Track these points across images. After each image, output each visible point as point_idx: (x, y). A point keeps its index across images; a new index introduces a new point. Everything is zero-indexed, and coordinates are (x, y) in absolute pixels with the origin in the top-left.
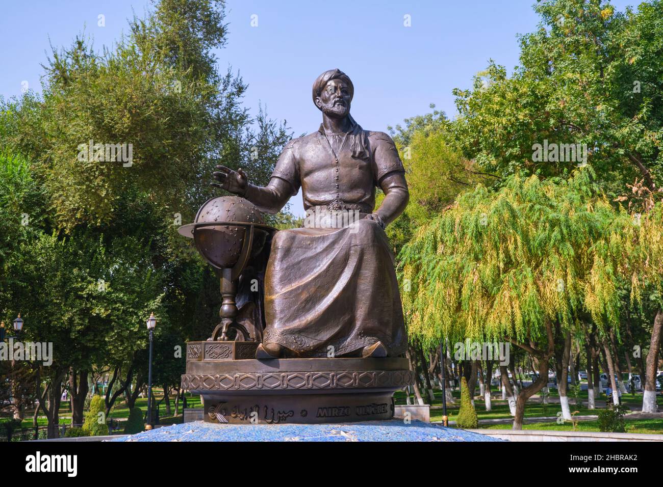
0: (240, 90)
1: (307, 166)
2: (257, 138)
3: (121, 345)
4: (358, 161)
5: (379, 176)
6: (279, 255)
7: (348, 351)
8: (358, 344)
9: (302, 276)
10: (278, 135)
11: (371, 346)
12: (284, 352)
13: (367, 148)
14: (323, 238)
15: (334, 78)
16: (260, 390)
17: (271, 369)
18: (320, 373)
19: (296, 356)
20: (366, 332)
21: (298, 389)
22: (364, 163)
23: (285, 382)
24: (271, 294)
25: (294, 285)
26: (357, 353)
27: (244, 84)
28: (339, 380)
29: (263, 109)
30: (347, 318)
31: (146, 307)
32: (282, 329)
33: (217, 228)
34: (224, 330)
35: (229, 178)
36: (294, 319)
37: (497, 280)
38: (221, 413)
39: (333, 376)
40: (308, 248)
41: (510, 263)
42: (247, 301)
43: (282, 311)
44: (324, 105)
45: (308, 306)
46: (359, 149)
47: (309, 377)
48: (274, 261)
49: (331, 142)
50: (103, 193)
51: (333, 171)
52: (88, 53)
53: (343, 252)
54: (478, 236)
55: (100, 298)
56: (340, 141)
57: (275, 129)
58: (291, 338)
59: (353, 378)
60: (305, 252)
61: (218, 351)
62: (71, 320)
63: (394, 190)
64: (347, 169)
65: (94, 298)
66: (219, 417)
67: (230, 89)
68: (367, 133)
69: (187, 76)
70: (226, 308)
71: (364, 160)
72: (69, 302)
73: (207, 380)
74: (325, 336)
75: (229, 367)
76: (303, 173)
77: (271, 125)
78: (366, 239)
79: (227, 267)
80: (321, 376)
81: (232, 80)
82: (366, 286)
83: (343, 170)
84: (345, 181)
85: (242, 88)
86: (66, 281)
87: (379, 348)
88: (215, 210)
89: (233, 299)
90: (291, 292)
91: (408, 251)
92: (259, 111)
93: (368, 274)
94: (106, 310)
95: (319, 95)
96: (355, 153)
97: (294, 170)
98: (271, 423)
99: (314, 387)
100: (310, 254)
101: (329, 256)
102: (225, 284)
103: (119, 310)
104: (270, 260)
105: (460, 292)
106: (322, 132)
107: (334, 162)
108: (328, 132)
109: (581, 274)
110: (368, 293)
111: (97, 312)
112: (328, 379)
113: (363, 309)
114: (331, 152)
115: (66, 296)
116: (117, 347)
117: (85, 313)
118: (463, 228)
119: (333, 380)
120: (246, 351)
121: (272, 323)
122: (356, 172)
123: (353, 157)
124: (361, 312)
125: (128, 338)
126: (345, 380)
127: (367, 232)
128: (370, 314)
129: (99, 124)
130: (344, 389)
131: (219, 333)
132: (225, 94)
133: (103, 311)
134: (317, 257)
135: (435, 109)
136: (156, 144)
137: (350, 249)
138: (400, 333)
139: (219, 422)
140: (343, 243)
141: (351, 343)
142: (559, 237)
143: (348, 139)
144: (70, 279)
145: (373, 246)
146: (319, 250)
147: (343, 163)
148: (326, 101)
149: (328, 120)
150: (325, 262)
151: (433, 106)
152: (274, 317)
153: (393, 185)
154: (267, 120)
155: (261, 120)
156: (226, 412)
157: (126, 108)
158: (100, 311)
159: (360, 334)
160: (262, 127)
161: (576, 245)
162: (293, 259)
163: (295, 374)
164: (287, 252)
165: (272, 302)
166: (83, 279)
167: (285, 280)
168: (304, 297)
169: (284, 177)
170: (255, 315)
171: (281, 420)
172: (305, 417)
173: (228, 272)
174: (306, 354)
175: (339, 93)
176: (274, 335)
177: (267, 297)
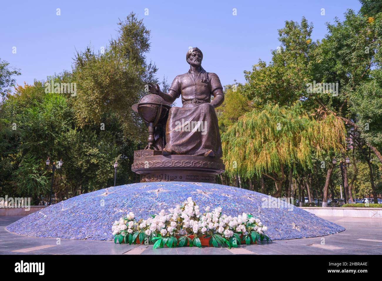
0: (155, 70)
1: (184, 85)
3: (102, 176)
4: (204, 83)
5: (212, 90)
6: (172, 116)
7: (199, 154)
8: (203, 151)
11: (208, 152)
12: (173, 153)
13: (208, 78)
14: (190, 110)
15: (195, 51)
16: (163, 167)
17: (168, 159)
18: (188, 161)
19: (178, 154)
20: (206, 147)
21: (179, 167)
22: (206, 85)
23: (174, 164)
24: (168, 131)
26: (202, 155)
27: (157, 68)
28: (195, 164)
29: (166, 79)
30: (198, 141)
31: (114, 160)
32: (173, 144)
33: (148, 105)
34: (149, 146)
35: (152, 87)
36: (178, 141)
37: (261, 146)
38: (148, 178)
39: (193, 162)
40: (184, 113)
41: (266, 140)
42: (158, 137)
43: (173, 138)
44: (191, 61)
45: (183, 136)
46: (204, 79)
47: (183, 162)
48: (170, 119)
49: (193, 76)
50: (97, 111)
51: (194, 87)
52: (92, 54)
53: (198, 115)
54: (253, 128)
55: (94, 156)
56: (197, 75)
58: (176, 148)
59: (201, 164)
60: (182, 115)
61: (147, 154)
62: (82, 165)
63: (218, 95)
64: (200, 86)
65: (92, 156)
66: (146, 179)
67: (151, 70)
68: (208, 73)
69: (133, 63)
70: (150, 138)
71: (207, 83)
72: (81, 157)
74: (190, 148)
75: (152, 159)
76: (182, 88)
77: (168, 85)
78: (207, 110)
79: (151, 122)
80: (188, 162)
81: (152, 66)
83: (198, 87)
84: (199, 91)
86: (80, 148)
87: (211, 153)
88: (147, 99)
89: (153, 135)
91: (224, 137)
92: (163, 79)
94: (97, 161)
95: (189, 58)
96: (203, 80)
97: (178, 87)
98: (168, 181)
99: (185, 166)
100: (184, 116)
101: (192, 117)
102: (150, 129)
103: (102, 161)
104: (168, 118)
105: (245, 151)
106: (190, 72)
107: (195, 84)
108: (192, 72)
109: (296, 145)
111: (93, 161)
112: (190, 163)
113: (205, 138)
114: (193, 80)
115: (80, 155)
116: (101, 177)
117: (88, 162)
118: (247, 125)
119: (193, 164)
120: (158, 153)
121: (168, 142)
122: (203, 88)
123: (202, 82)
125: (106, 173)
126: (197, 164)
127: (207, 107)
128: (208, 140)
129: (96, 82)
130: (197, 167)
131: (147, 148)
132: (149, 72)
133: (95, 161)
134: (187, 117)
135: (237, 82)
136: (120, 91)
137: (200, 114)
138: (219, 149)
139: (146, 182)
140: (198, 112)
141: (200, 151)
142: (287, 129)
143: (200, 75)
144: (82, 147)
145: (210, 113)
146: (188, 114)
147: (198, 84)
148: (191, 60)
149: (192, 67)
150: (190, 119)
151: (235, 81)
152: (169, 140)
153: (218, 93)
154: (166, 84)
155: (164, 83)
156: (149, 178)
157: (107, 75)
158: (94, 161)
159: (204, 148)
160: (164, 86)
161: (294, 133)
162: (177, 117)
163: (178, 161)
164: (175, 115)
165: (169, 134)
166: (87, 148)
167: (174, 126)
168: (182, 132)
169: (174, 90)
170: (162, 143)
171: (172, 180)
172: (181, 179)
173: (151, 124)
174: (182, 154)
175: (197, 56)
176: (170, 146)
177: (167, 133)
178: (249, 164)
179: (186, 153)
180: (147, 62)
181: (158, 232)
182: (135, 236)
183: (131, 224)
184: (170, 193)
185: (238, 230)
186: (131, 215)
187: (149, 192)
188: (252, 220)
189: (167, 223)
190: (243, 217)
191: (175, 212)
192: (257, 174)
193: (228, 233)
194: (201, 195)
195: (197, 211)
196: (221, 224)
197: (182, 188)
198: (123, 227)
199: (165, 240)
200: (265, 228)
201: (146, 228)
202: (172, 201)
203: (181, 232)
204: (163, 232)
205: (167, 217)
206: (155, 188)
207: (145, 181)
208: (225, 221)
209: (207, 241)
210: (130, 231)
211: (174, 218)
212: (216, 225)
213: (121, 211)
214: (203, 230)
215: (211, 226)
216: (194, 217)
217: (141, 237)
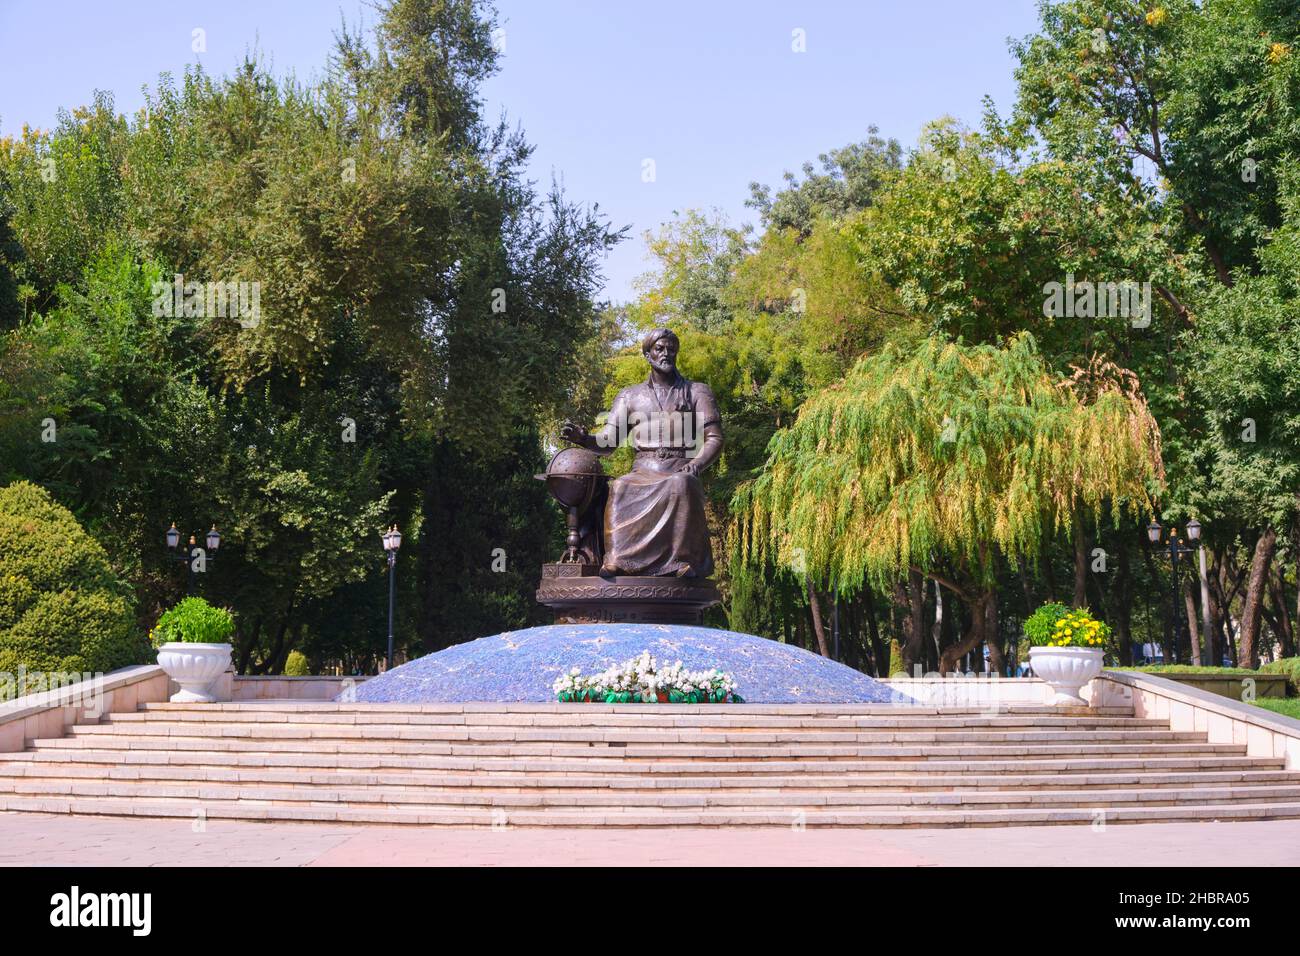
0: (522, 154)
2: (547, 230)
3: (325, 574)
6: (615, 500)
7: (666, 572)
8: (674, 567)
9: (633, 516)
10: (584, 227)
11: (683, 568)
12: (619, 572)
13: (690, 401)
14: (649, 487)
15: (662, 337)
16: (602, 599)
18: (646, 587)
19: (628, 575)
20: (680, 559)
21: (629, 598)
23: (620, 593)
24: (610, 529)
25: (627, 523)
26: (674, 574)
27: (529, 143)
28: (658, 592)
29: (558, 182)
30: (665, 548)
31: (363, 512)
32: (618, 556)
33: (567, 477)
34: (571, 554)
36: (627, 548)
38: (571, 617)
40: (637, 494)
41: (903, 473)
42: (586, 532)
43: (617, 542)
44: (652, 361)
45: (637, 539)
46: (682, 403)
47: (637, 589)
48: (611, 503)
49: (658, 395)
50: (312, 337)
52: (263, 82)
53: (664, 498)
54: (865, 434)
55: (294, 498)
56: (666, 394)
57: (579, 218)
58: (625, 562)
59: (669, 592)
60: (635, 498)
61: (568, 570)
62: (248, 532)
63: (711, 439)
65: (282, 497)
66: (570, 619)
67: (504, 151)
69: (441, 144)
70: (572, 538)
72: (243, 502)
73: (562, 591)
74: (650, 561)
75: (579, 583)
77: (573, 211)
78: (682, 488)
79: (574, 506)
80: (646, 590)
81: (506, 138)
82: (681, 524)
85: (526, 151)
86: (237, 467)
87: (689, 570)
89: (577, 530)
90: (624, 528)
91: (779, 444)
92: (551, 183)
93: (683, 515)
94: (305, 518)
95: (648, 351)
96: (678, 406)
98: (610, 623)
99: (641, 597)
100: (639, 499)
101: (654, 501)
102: (572, 518)
103: (321, 517)
104: (608, 503)
105: (836, 509)
106: (650, 386)
108: (656, 385)
110: (682, 530)
111: (290, 520)
112: (651, 591)
113: (678, 541)
114: (658, 405)
115: (236, 494)
116: (319, 578)
117: (270, 521)
118: (845, 423)
119: (654, 592)
120: (591, 570)
121: (610, 551)
123: (677, 410)
124: (677, 544)
125: (336, 564)
126: (663, 593)
127: (683, 483)
128: (683, 545)
130: (662, 599)
131: (567, 557)
132: (495, 158)
133: (300, 518)
134: (644, 502)
135: (878, 136)
136: (399, 268)
137: (669, 496)
138: (707, 560)
139: (570, 624)
140: (664, 491)
141: (669, 566)
142: (969, 439)
143: (673, 392)
144: (241, 467)
145: (687, 494)
146: (646, 496)
148: (654, 357)
150: (650, 505)
151: (873, 130)
152: (611, 546)
153: (710, 434)
154: (565, 201)
155: (555, 201)
156: (574, 616)
157: (356, 213)
158: (294, 518)
159: (675, 560)
160: (556, 213)
161: (990, 449)
162: (625, 503)
163: (628, 587)
164: (622, 497)
165: (610, 535)
166: (264, 466)
167: (620, 519)
168: (634, 531)
170: (593, 543)
171: (617, 620)
172: (634, 619)
173: (574, 509)
174: (635, 573)
175: (665, 352)
176: (612, 560)
177: (607, 531)
178: (848, 549)
179: (643, 572)
180: (489, 118)
181: (610, 688)
182: (584, 693)
183: (578, 680)
184: (617, 644)
185: (702, 687)
186: (575, 671)
187: (585, 642)
188: (719, 677)
189: (620, 678)
190: (711, 674)
191: (628, 667)
192: (872, 584)
193: (687, 688)
194: (665, 647)
195: (653, 666)
196: (680, 679)
197: (636, 636)
198: (570, 684)
199: (619, 695)
200: (735, 686)
201: (596, 684)
202: (622, 656)
203: (636, 687)
204: (616, 687)
205: (620, 672)
206: (595, 637)
207: (566, 622)
208: (686, 676)
209: (664, 697)
210: (578, 688)
211: (628, 672)
212: (674, 680)
213: (551, 669)
214: (660, 685)
215: (668, 681)
216: (650, 672)
217: (591, 694)
